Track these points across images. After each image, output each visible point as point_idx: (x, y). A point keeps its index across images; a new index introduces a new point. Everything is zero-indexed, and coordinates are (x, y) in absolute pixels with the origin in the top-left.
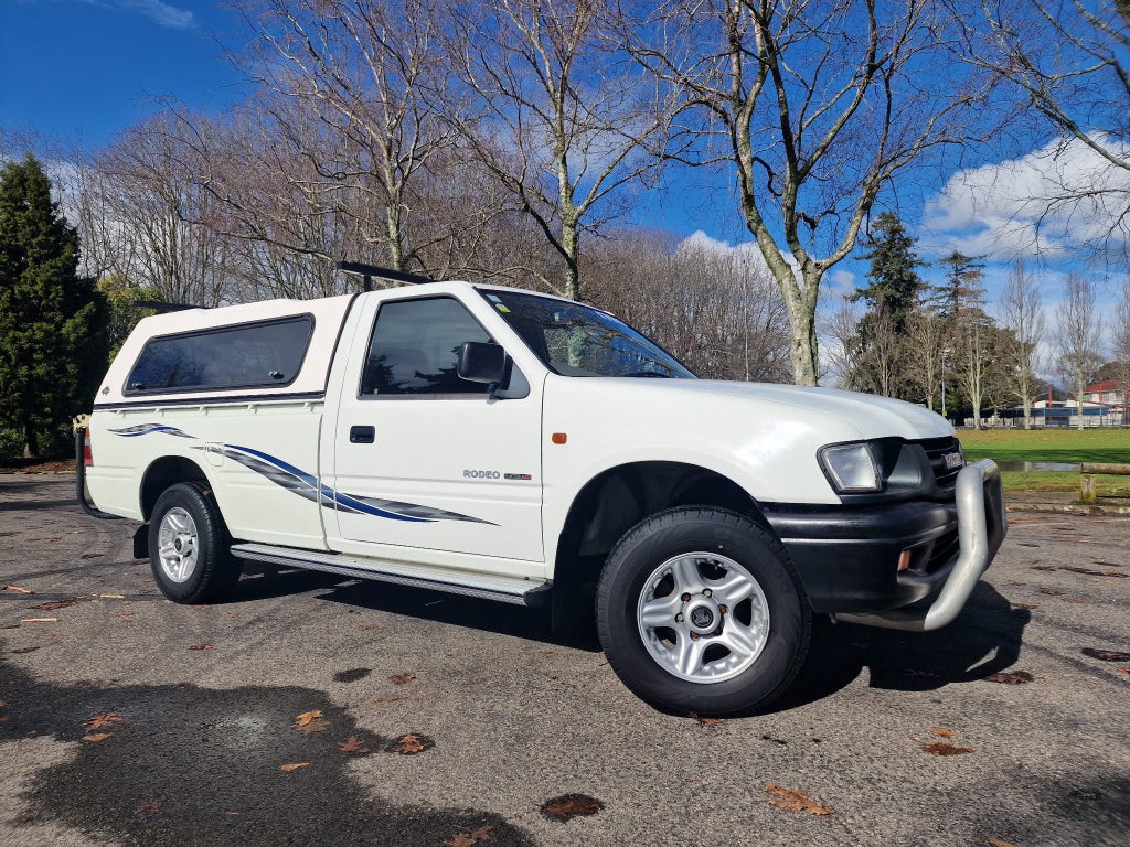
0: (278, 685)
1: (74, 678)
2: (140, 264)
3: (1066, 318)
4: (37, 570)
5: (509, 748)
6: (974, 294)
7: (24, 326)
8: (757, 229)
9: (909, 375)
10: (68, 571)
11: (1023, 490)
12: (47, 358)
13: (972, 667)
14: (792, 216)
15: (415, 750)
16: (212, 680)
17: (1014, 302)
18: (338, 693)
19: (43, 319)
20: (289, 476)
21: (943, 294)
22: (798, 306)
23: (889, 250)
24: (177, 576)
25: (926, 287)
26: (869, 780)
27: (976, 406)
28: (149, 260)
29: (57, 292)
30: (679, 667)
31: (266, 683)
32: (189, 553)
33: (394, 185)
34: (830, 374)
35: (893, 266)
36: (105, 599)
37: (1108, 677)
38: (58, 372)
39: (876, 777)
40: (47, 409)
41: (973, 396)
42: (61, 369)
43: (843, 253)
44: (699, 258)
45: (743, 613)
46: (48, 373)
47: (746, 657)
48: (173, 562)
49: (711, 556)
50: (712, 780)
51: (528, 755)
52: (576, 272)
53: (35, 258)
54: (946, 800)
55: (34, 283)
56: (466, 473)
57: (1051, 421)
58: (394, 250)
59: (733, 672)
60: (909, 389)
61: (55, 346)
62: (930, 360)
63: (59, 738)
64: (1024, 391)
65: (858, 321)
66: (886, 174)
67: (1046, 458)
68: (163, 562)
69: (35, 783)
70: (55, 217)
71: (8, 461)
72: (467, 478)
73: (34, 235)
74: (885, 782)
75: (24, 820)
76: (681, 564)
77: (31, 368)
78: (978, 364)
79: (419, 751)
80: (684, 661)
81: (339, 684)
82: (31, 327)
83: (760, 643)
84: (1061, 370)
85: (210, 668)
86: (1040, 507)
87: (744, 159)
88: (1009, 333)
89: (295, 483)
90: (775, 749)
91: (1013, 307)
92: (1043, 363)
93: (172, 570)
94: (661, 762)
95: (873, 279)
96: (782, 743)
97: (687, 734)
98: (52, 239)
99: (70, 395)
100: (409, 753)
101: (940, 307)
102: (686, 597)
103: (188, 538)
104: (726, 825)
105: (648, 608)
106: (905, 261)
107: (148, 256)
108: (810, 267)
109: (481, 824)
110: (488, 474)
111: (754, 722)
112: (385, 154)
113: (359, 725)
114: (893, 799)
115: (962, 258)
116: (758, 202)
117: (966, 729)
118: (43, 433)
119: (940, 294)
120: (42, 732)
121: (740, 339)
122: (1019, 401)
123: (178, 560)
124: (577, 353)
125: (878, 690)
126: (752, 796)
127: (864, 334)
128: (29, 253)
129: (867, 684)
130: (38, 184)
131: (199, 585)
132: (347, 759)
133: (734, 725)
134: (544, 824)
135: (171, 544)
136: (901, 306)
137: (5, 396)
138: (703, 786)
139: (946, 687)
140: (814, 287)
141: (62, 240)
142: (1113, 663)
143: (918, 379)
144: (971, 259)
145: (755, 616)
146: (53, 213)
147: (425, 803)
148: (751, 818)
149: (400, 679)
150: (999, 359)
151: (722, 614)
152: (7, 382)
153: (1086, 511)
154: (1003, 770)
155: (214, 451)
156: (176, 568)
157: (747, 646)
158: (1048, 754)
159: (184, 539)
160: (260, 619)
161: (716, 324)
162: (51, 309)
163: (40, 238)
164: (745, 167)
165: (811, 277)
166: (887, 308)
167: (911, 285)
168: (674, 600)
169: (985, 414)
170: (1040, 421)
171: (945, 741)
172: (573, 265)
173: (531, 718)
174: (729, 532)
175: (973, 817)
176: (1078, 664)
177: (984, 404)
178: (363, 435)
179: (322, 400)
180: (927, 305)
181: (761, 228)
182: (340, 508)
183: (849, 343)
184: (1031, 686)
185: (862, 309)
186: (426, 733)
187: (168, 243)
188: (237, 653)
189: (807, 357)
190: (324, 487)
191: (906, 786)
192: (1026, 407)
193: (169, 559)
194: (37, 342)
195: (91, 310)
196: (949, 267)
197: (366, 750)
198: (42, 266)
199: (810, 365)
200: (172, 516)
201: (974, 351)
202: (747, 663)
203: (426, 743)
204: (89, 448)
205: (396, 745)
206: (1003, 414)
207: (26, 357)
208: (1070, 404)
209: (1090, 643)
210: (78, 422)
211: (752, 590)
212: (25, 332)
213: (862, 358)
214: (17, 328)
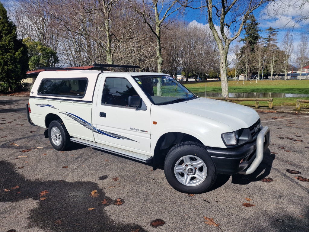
0: (86, 181)
1: (35, 178)
2: (34, 33)
3: (300, 48)
4: (19, 137)
5: (143, 203)
6: (274, 40)
7: (4, 54)
8: (212, 28)
9: (254, 64)
10: (27, 137)
11: (280, 105)
12: (12, 63)
13: (258, 176)
14: (223, 25)
15: (120, 204)
16: (69, 179)
17: (286, 43)
18: (101, 184)
19: (9, 52)
20: (84, 123)
21: (266, 40)
22: (223, 52)
23: (251, 26)
24: (56, 143)
25: (261, 38)
26: (229, 215)
27: (272, 74)
28: (37, 32)
29: (12, 44)
30: (184, 182)
31: (82, 180)
32: (59, 138)
33: (106, 12)
34: (232, 64)
35: (251, 32)
36: (38, 148)
37: (292, 180)
38: (15, 68)
39: (230, 214)
40: (13, 78)
41: (271, 71)
42: (16, 67)
43: (237, 36)
44: (196, 29)
45: (201, 169)
46: (12, 68)
47: (201, 180)
48: (55, 140)
49: (193, 156)
50: (191, 215)
51: (147, 206)
52: (160, 40)
53: (5, 34)
54: (246, 222)
55: (5, 41)
56: (131, 128)
57: (292, 77)
58: (107, 33)
59: (198, 184)
60: (253, 68)
61: (13, 60)
62: (260, 60)
63: (34, 199)
64: (286, 69)
65: (241, 48)
66: (251, 11)
67: (289, 92)
68: (53, 140)
69: (30, 214)
70: (9, 21)
71: (5, 92)
72: (131, 130)
73: (4, 27)
74: (232, 216)
75: (29, 226)
76: (185, 158)
77: (8, 66)
78: (273, 61)
79: (121, 204)
80: (185, 181)
81: (100, 181)
82: (6, 54)
83: (204, 177)
84: (297, 62)
85: (68, 175)
86: (284, 111)
87: (210, 6)
88: (283, 52)
89: (86, 125)
90: (207, 204)
91: (285, 44)
92: (292, 60)
93: (55, 142)
94: (179, 209)
95: (246, 35)
96: (209, 202)
97: (186, 199)
98: (9, 28)
99: (19, 74)
100: (119, 205)
101: (264, 44)
102: (187, 166)
103: (59, 134)
104: (194, 229)
105: (177, 168)
106: (255, 30)
107: (36, 31)
108: (227, 40)
109: (137, 228)
110: (136, 129)
111: (202, 195)
112: (104, 4)
113: (106, 195)
114: (234, 221)
115: (272, 29)
116: (213, 20)
117: (254, 198)
118: (13, 84)
119: (265, 40)
120: (29, 197)
121: (207, 54)
122: (284, 72)
123: (56, 139)
124: (160, 64)
125: (234, 184)
126: (200, 220)
127: (242, 52)
128: (3, 32)
129: (231, 182)
130: (3, 11)
131: (62, 147)
132: (104, 207)
133: (197, 196)
134: (151, 228)
135: (54, 135)
136: (253, 44)
137: (2, 74)
138: (189, 217)
139: (251, 183)
140: (228, 46)
141: (11, 28)
142: (293, 175)
143: (256, 66)
144: (274, 29)
145: (204, 170)
146: (9, 19)
147: (123, 221)
148: (200, 227)
149: (115, 179)
150: (279, 60)
151: (195, 169)
152: (2, 71)
153: (297, 113)
154: (261, 212)
155: (63, 113)
156: (56, 141)
157: (201, 178)
158: (273, 207)
159: (58, 135)
160: (79, 157)
161: (200, 50)
162: (11, 49)
163: (5, 28)
164: (210, 9)
165: (227, 44)
166: (249, 44)
167: (257, 37)
168: (183, 166)
169: (274, 75)
170: (289, 77)
171: (248, 202)
172: (159, 38)
173: (148, 193)
174: (198, 151)
175: (252, 227)
176: (285, 175)
177: (274, 72)
178: (103, 115)
179: (92, 103)
180: (261, 43)
181: (214, 28)
182: (98, 133)
183: (237, 55)
184: (272, 183)
185: (242, 45)
186: (123, 198)
187: (42, 26)
188: (74, 169)
189: (225, 67)
190: (93, 127)
191: (237, 217)
192: (286, 73)
193: (54, 139)
194: (8, 59)
195: (22, 49)
196: (268, 31)
197: (108, 204)
198: (7, 36)
199: (225, 69)
200: (54, 129)
201: (273, 57)
202: (201, 182)
203: (123, 201)
204: (29, 108)
205: (115, 202)
206: (279, 75)
207: (6, 63)
208: (298, 72)
209: (289, 167)
210: (22, 81)
211: (203, 164)
212: (5, 56)
213: (241, 59)
214: (2, 55)
